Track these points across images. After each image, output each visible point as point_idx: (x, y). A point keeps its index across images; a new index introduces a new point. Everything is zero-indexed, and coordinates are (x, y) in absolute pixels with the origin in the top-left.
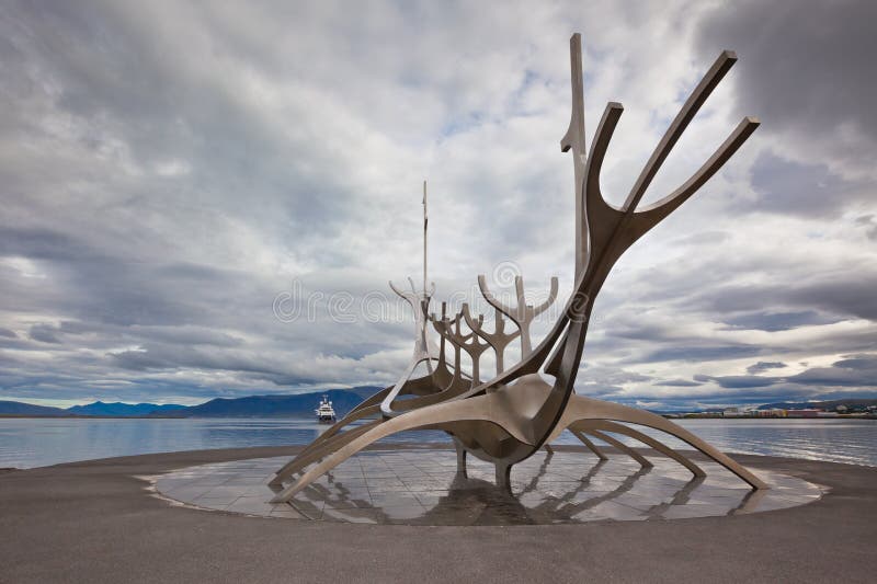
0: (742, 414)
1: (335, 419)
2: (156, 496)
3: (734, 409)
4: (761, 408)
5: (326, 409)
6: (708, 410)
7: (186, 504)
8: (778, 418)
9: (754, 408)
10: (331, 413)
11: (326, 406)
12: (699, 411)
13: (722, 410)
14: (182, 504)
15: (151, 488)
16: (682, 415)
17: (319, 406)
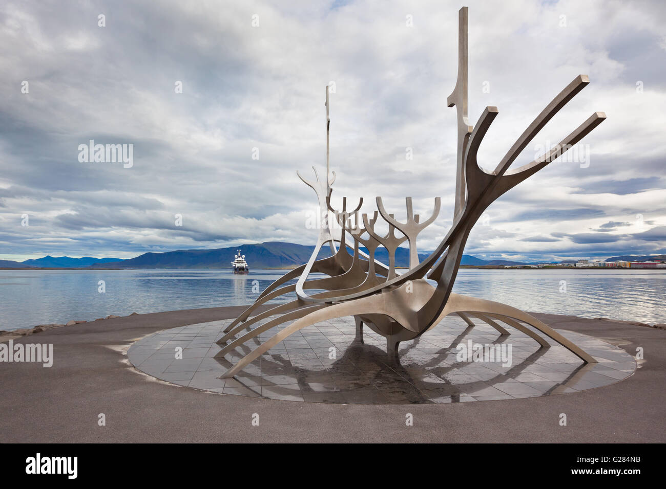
0: (591, 265)
1: (247, 269)
2: (132, 369)
3: (585, 261)
4: (608, 260)
5: (240, 261)
6: (562, 262)
7: (158, 379)
8: (622, 268)
9: (602, 260)
10: (244, 265)
11: (239, 259)
12: (556, 263)
13: (575, 262)
14: (154, 379)
15: (125, 361)
16: (541, 266)
17: (233, 259)
